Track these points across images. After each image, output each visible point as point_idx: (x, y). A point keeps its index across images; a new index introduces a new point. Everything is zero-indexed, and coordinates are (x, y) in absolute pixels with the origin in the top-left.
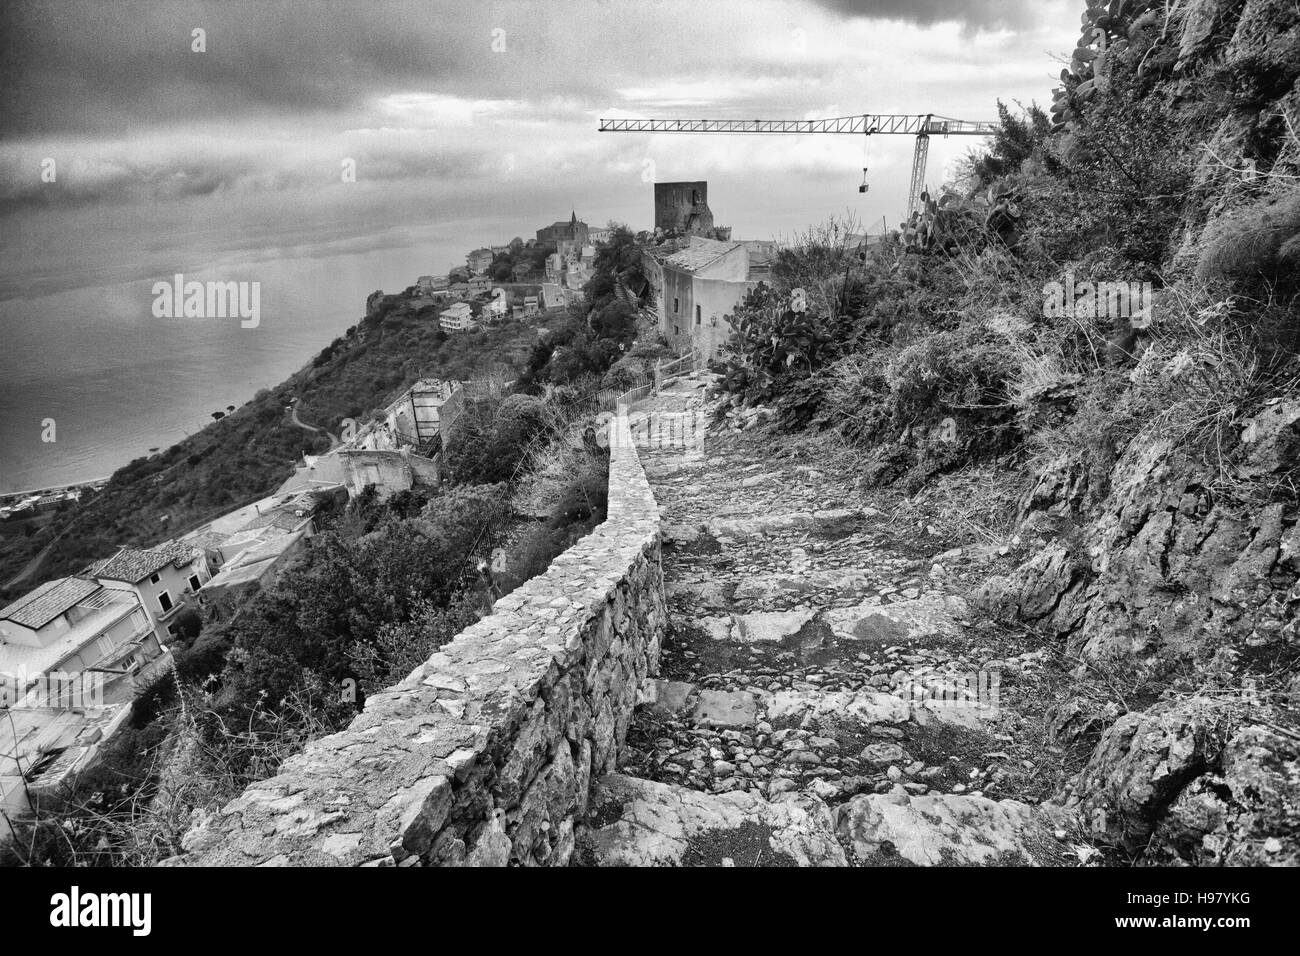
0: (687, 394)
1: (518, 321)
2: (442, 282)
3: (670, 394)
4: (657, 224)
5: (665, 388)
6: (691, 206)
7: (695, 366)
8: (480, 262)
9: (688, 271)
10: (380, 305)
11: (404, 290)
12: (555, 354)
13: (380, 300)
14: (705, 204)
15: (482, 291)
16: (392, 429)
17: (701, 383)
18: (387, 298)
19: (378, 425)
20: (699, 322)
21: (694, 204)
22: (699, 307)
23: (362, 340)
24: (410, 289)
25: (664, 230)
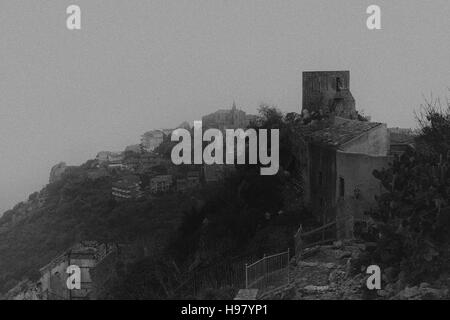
0: (330, 265)
1: (180, 192)
2: (117, 156)
3: (312, 264)
4: (304, 106)
5: (306, 257)
6: (335, 92)
7: (338, 235)
8: (152, 141)
9: (332, 146)
10: (62, 174)
11: (85, 162)
12: (205, 221)
13: (63, 170)
14: (348, 90)
15: (152, 165)
16: (44, 289)
17: (345, 253)
18: (70, 169)
19: (30, 285)
20: (342, 193)
21: (338, 90)
22: (342, 180)
23: (41, 204)
24: (90, 162)
25: (310, 112)
